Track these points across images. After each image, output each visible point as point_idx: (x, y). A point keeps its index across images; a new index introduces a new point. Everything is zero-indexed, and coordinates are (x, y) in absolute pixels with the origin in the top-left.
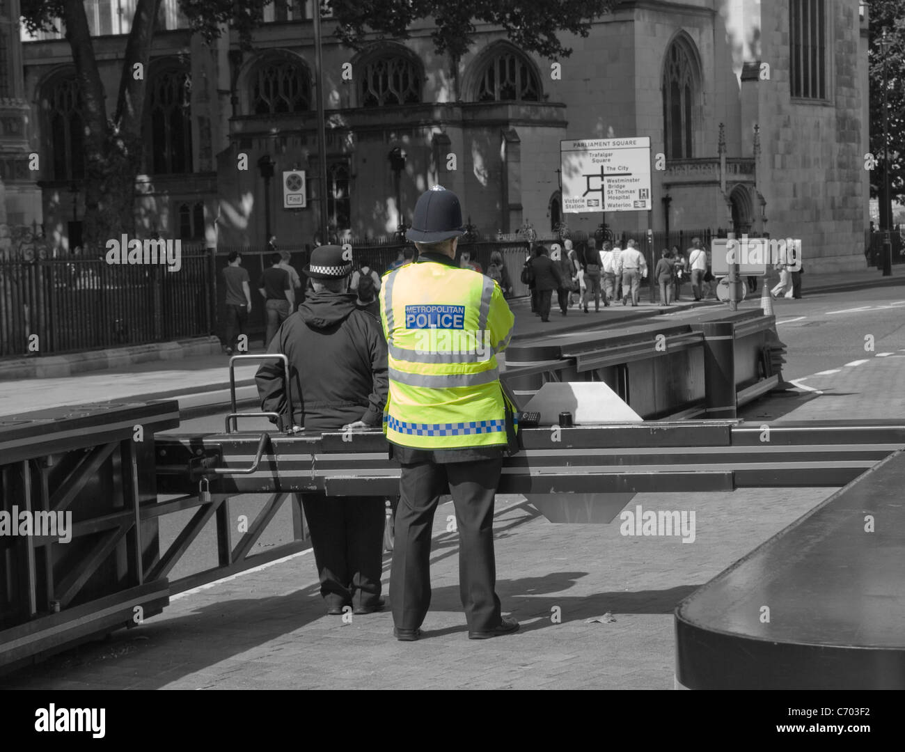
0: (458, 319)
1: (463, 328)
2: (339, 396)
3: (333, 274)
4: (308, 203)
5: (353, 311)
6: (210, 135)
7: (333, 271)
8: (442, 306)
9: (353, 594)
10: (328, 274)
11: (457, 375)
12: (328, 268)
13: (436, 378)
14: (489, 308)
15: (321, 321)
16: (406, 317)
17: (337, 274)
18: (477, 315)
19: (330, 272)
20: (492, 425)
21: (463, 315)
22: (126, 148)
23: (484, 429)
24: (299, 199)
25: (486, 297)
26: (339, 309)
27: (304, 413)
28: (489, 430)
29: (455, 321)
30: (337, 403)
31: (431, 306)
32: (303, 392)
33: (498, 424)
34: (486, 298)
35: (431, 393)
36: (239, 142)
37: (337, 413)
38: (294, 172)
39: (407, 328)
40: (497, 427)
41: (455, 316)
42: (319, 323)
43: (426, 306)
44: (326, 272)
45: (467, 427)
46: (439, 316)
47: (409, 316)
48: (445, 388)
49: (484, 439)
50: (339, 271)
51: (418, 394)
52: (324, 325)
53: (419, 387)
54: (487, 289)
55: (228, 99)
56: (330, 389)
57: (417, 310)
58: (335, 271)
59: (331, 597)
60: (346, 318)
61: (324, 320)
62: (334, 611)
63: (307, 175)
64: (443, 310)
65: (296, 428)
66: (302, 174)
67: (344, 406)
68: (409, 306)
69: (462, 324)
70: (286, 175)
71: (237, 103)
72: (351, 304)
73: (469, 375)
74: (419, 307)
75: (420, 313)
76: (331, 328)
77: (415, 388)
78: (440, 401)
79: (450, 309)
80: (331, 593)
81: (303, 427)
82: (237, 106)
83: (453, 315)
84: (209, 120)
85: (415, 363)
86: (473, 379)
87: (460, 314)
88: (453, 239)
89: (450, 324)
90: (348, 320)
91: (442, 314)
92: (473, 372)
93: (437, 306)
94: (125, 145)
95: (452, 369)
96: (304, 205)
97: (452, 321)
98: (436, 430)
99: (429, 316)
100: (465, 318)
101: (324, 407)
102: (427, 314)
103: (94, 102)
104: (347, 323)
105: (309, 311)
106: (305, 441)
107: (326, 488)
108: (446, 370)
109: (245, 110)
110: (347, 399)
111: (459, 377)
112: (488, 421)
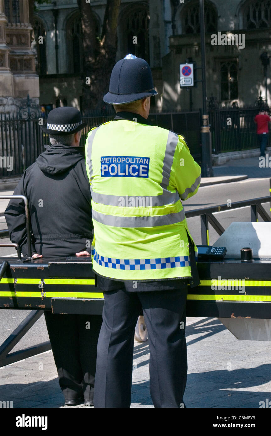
0: (143, 168)
1: (147, 177)
2: (68, 230)
3: (62, 131)
4: (195, 83)
5: (80, 160)
6: (159, 47)
7: (62, 128)
8: (130, 157)
9: (85, 389)
10: (59, 130)
11: (144, 217)
12: (59, 126)
13: (126, 219)
14: (173, 160)
15: (53, 170)
16: (101, 166)
17: (66, 131)
18: (160, 166)
19: (60, 128)
20: (176, 261)
21: (148, 165)
22: (107, 54)
23: (168, 265)
24: (189, 81)
25: (170, 150)
26: (68, 159)
27: (42, 244)
28: (173, 265)
29: (141, 170)
30: (66, 236)
31: (121, 157)
32: (41, 226)
33: (182, 260)
34: (171, 152)
35: (122, 232)
36: (175, 50)
37: (67, 244)
38: (187, 65)
39: (102, 176)
40: (181, 262)
41: (141, 167)
42: (50, 171)
43: (117, 157)
44: (57, 129)
45: (153, 262)
46: (127, 166)
47: (104, 166)
48: (133, 228)
49: (168, 273)
50: (68, 128)
51: (112, 232)
52: (55, 172)
53: (112, 227)
54: (171, 144)
55: (170, 26)
56: (61, 224)
57: (109, 161)
58: (64, 128)
59: (68, 391)
60: (73, 166)
61: (55, 168)
62: (69, 403)
63: (194, 66)
64: (130, 161)
65: (35, 256)
66: (191, 66)
67: (72, 238)
68: (104, 157)
69: (147, 173)
70: (182, 66)
71: (175, 28)
72: (79, 155)
73: (154, 218)
74: (111, 158)
75: (112, 163)
76: (60, 175)
77: (109, 227)
78: (129, 239)
79: (136, 160)
80: (67, 388)
81: (41, 255)
82: (175, 30)
83: (139, 165)
84: (159, 38)
85: (109, 206)
86: (158, 220)
87: (145, 164)
88: (143, 99)
89: (137, 173)
90: (75, 168)
91: (130, 165)
92: (158, 214)
93: (125, 157)
94: (106, 52)
95: (139, 212)
96: (192, 85)
97: (138, 170)
98: (126, 264)
99: (119, 165)
100: (150, 168)
101: (56, 239)
102: (117, 164)
103: (89, 27)
104: (74, 170)
105: (45, 161)
106: (36, 268)
107: (52, 307)
108: (134, 212)
109: (180, 31)
110: (75, 233)
111: (145, 218)
112: (172, 258)
